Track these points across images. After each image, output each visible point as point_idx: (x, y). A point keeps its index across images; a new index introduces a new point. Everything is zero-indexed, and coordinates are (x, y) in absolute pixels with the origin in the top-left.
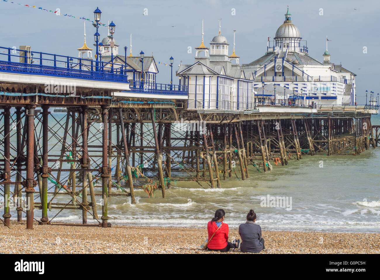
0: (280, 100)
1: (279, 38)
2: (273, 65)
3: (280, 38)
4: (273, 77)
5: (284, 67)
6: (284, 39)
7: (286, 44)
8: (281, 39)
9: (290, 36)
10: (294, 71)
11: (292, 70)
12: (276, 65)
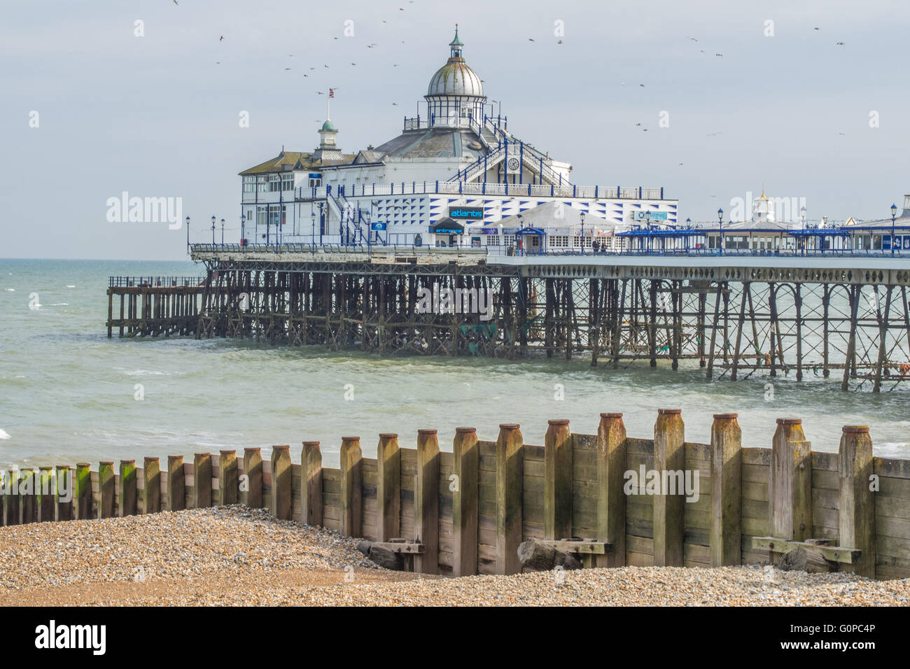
0: (560, 237)
1: (452, 96)
2: (503, 157)
3: (456, 96)
4: (530, 185)
5: (522, 164)
6: (463, 99)
7: (467, 110)
8: (458, 98)
9: (467, 93)
10: (543, 174)
11: (539, 170)
12: (508, 159)
